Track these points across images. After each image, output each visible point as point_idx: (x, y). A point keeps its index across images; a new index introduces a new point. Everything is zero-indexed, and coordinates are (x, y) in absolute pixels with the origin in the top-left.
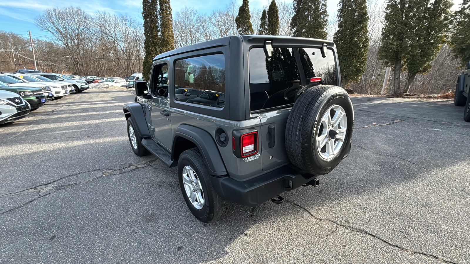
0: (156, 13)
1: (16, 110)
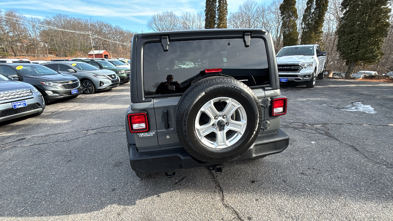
0: (215, 9)
1: (111, 82)
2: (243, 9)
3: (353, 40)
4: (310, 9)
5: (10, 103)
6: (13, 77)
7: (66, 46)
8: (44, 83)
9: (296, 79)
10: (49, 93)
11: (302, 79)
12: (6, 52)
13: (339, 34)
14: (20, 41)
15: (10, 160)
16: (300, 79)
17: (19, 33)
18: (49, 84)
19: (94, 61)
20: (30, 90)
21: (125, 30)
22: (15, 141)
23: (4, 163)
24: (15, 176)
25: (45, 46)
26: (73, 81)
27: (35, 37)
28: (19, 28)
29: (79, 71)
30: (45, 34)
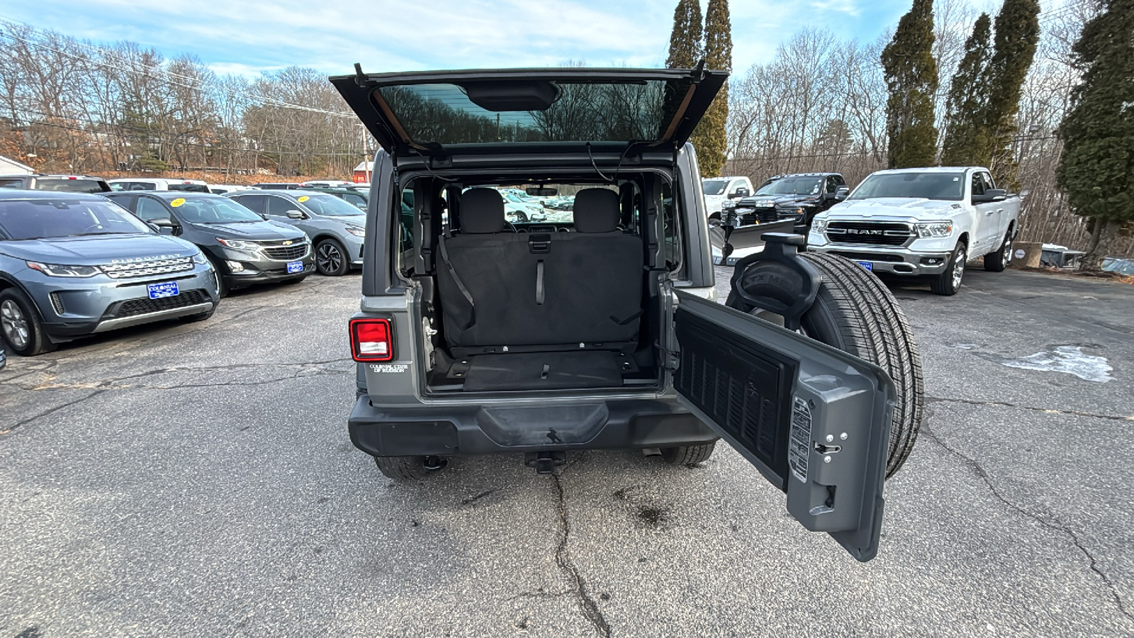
2: (789, 54)
3: (1108, 155)
4: (979, 61)
5: (145, 286)
6: (160, 225)
7: (303, 147)
8: (226, 241)
9: (896, 267)
10: (236, 268)
11: (915, 267)
12: (163, 159)
13: (1066, 138)
14: (195, 132)
15: (124, 413)
16: (909, 269)
17: (196, 113)
18: (238, 245)
19: (355, 190)
20: (191, 257)
21: (455, 110)
22: (142, 375)
23: (112, 419)
24: (128, 448)
25: (251, 145)
26: (294, 241)
27: (232, 124)
28: (198, 100)
29: (314, 217)
30: (256, 117)
